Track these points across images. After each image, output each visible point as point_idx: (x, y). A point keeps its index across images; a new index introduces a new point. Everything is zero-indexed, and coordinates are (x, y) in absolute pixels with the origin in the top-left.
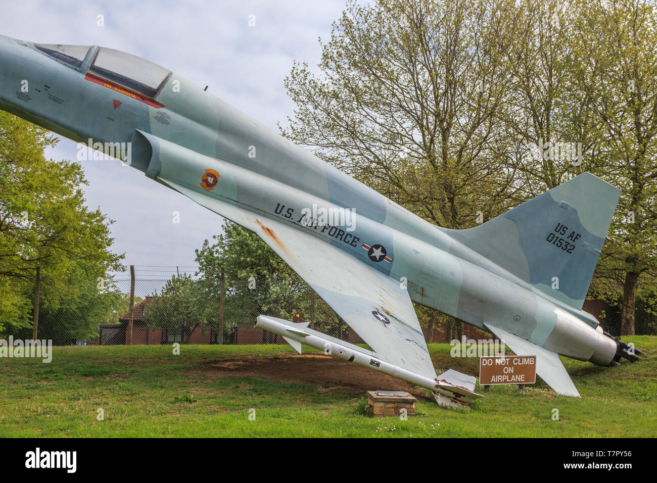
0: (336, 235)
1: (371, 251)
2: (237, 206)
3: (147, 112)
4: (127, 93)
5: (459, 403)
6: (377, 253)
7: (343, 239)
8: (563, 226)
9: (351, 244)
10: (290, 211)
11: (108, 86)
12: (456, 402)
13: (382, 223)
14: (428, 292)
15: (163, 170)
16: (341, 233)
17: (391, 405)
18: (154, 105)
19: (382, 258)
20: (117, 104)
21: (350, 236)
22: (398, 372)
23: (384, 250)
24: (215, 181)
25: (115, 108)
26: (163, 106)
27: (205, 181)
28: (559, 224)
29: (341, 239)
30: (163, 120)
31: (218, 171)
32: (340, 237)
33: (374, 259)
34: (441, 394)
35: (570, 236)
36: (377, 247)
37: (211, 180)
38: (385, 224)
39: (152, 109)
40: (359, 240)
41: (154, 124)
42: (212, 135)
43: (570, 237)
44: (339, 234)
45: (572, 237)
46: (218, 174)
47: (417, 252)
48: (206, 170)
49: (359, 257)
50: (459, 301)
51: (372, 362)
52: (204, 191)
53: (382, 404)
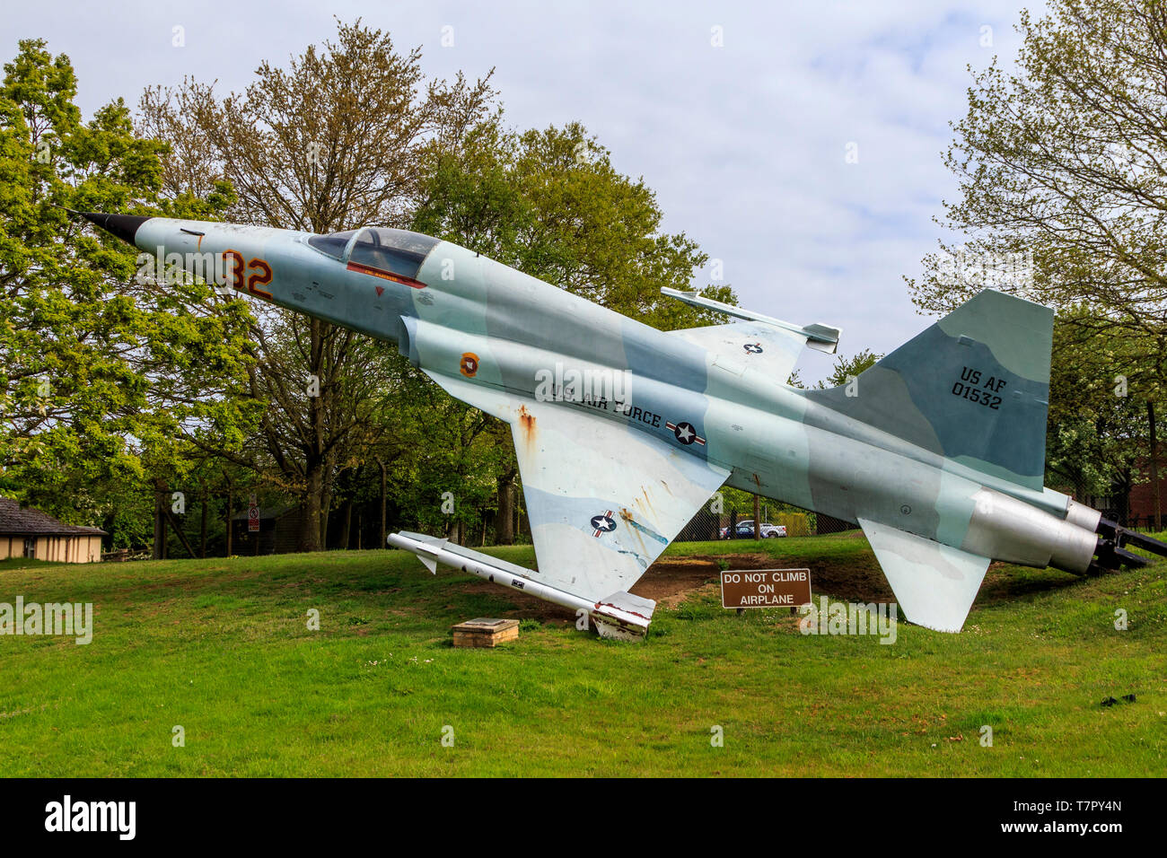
0: (632, 415)
1: (678, 432)
3: (410, 295)
4: (388, 277)
6: (685, 433)
7: (642, 418)
8: (971, 371)
9: (653, 424)
11: (370, 272)
13: (702, 392)
14: (764, 478)
16: (638, 411)
17: (470, 635)
18: (416, 285)
19: (692, 439)
20: (380, 291)
21: (648, 414)
23: (692, 429)
24: (475, 366)
25: (379, 294)
26: (425, 285)
27: (464, 367)
28: (965, 368)
29: (639, 419)
30: (426, 300)
31: (476, 354)
32: (637, 416)
33: (683, 440)
34: (605, 621)
35: (988, 384)
36: (683, 425)
37: (470, 365)
38: (707, 393)
39: (415, 291)
40: (660, 418)
41: (419, 307)
42: (480, 309)
43: (989, 386)
44: (635, 413)
45: (992, 385)
46: (476, 357)
47: (737, 428)
48: (464, 355)
49: (664, 438)
50: (812, 489)
51: (515, 583)
52: (465, 378)
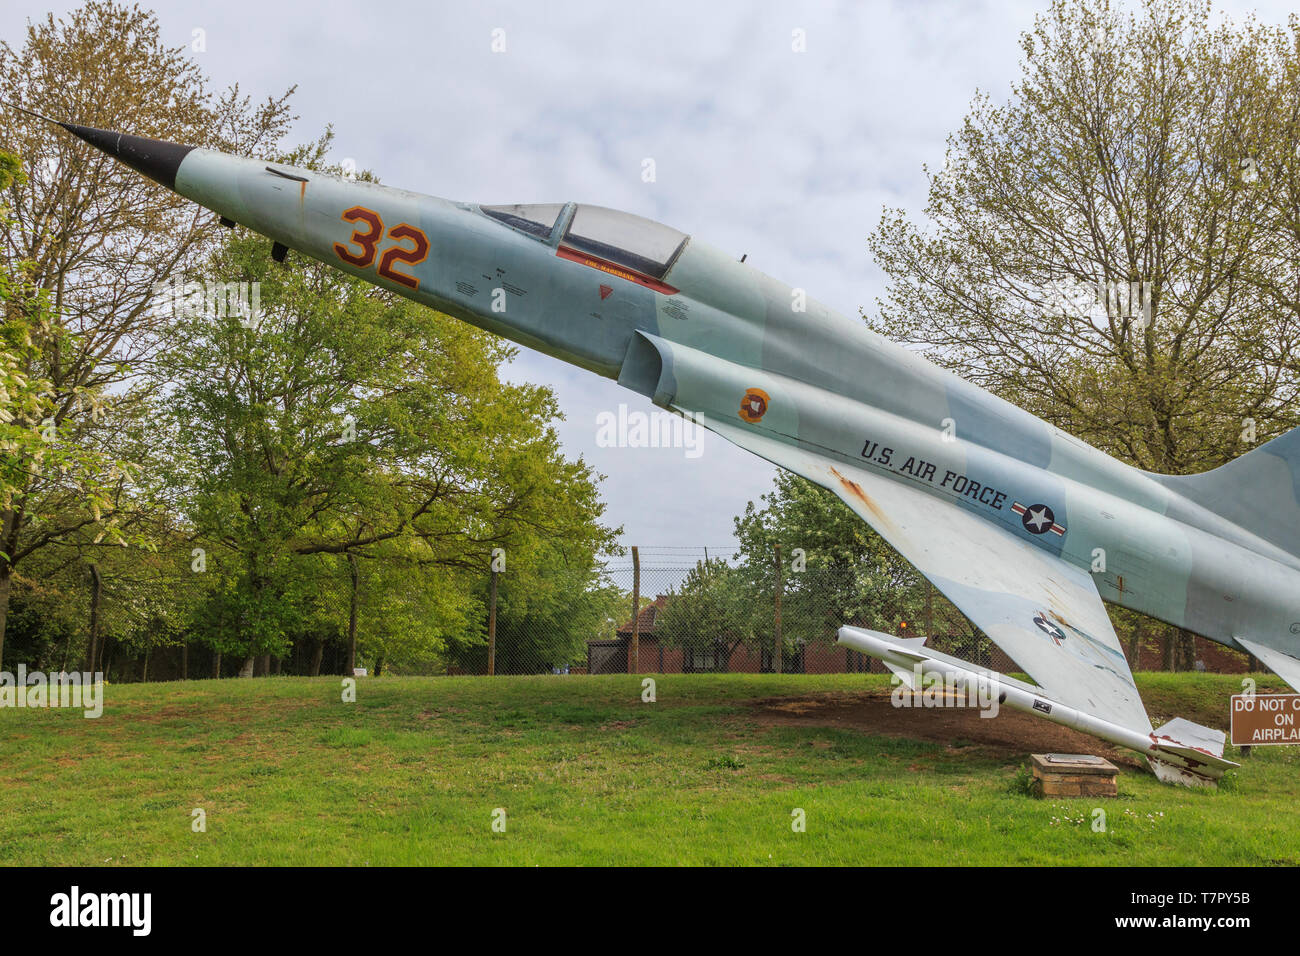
0: (965, 491)
1: (1027, 516)
2: (800, 447)
3: (652, 302)
4: (620, 274)
5: (1195, 776)
6: (1039, 519)
7: (978, 496)
9: (993, 505)
10: (887, 453)
11: (592, 263)
12: (1190, 776)
13: (1044, 468)
14: (1130, 583)
15: (679, 394)
16: (975, 487)
17: (1073, 779)
18: (662, 289)
19: (1046, 527)
20: (605, 291)
21: (989, 491)
22: (1084, 721)
23: (1049, 514)
24: (763, 409)
25: (603, 298)
26: (676, 291)
27: (747, 407)
29: (974, 497)
30: (676, 313)
31: (763, 389)
32: (972, 493)
33: (1033, 529)
34: (1163, 761)
36: (1038, 508)
37: (755, 406)
38: (1050, 470)
39: (661, 297)
40: (1005, 496)
41: (663, 321)
42: (756, 333)
44: (970, 488)
46: (766, 395)
47: (1108, 516)
48: (748, 391)
49: (1006, 526)
50: (1188, 599)
51: (1037, 705)
52: (744, 423)
53: (1057, 778)
